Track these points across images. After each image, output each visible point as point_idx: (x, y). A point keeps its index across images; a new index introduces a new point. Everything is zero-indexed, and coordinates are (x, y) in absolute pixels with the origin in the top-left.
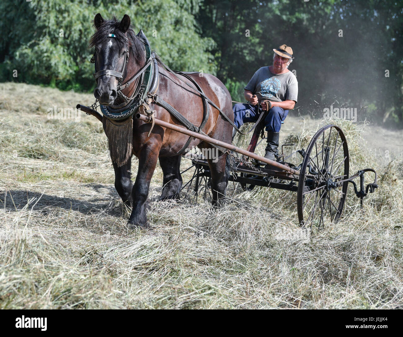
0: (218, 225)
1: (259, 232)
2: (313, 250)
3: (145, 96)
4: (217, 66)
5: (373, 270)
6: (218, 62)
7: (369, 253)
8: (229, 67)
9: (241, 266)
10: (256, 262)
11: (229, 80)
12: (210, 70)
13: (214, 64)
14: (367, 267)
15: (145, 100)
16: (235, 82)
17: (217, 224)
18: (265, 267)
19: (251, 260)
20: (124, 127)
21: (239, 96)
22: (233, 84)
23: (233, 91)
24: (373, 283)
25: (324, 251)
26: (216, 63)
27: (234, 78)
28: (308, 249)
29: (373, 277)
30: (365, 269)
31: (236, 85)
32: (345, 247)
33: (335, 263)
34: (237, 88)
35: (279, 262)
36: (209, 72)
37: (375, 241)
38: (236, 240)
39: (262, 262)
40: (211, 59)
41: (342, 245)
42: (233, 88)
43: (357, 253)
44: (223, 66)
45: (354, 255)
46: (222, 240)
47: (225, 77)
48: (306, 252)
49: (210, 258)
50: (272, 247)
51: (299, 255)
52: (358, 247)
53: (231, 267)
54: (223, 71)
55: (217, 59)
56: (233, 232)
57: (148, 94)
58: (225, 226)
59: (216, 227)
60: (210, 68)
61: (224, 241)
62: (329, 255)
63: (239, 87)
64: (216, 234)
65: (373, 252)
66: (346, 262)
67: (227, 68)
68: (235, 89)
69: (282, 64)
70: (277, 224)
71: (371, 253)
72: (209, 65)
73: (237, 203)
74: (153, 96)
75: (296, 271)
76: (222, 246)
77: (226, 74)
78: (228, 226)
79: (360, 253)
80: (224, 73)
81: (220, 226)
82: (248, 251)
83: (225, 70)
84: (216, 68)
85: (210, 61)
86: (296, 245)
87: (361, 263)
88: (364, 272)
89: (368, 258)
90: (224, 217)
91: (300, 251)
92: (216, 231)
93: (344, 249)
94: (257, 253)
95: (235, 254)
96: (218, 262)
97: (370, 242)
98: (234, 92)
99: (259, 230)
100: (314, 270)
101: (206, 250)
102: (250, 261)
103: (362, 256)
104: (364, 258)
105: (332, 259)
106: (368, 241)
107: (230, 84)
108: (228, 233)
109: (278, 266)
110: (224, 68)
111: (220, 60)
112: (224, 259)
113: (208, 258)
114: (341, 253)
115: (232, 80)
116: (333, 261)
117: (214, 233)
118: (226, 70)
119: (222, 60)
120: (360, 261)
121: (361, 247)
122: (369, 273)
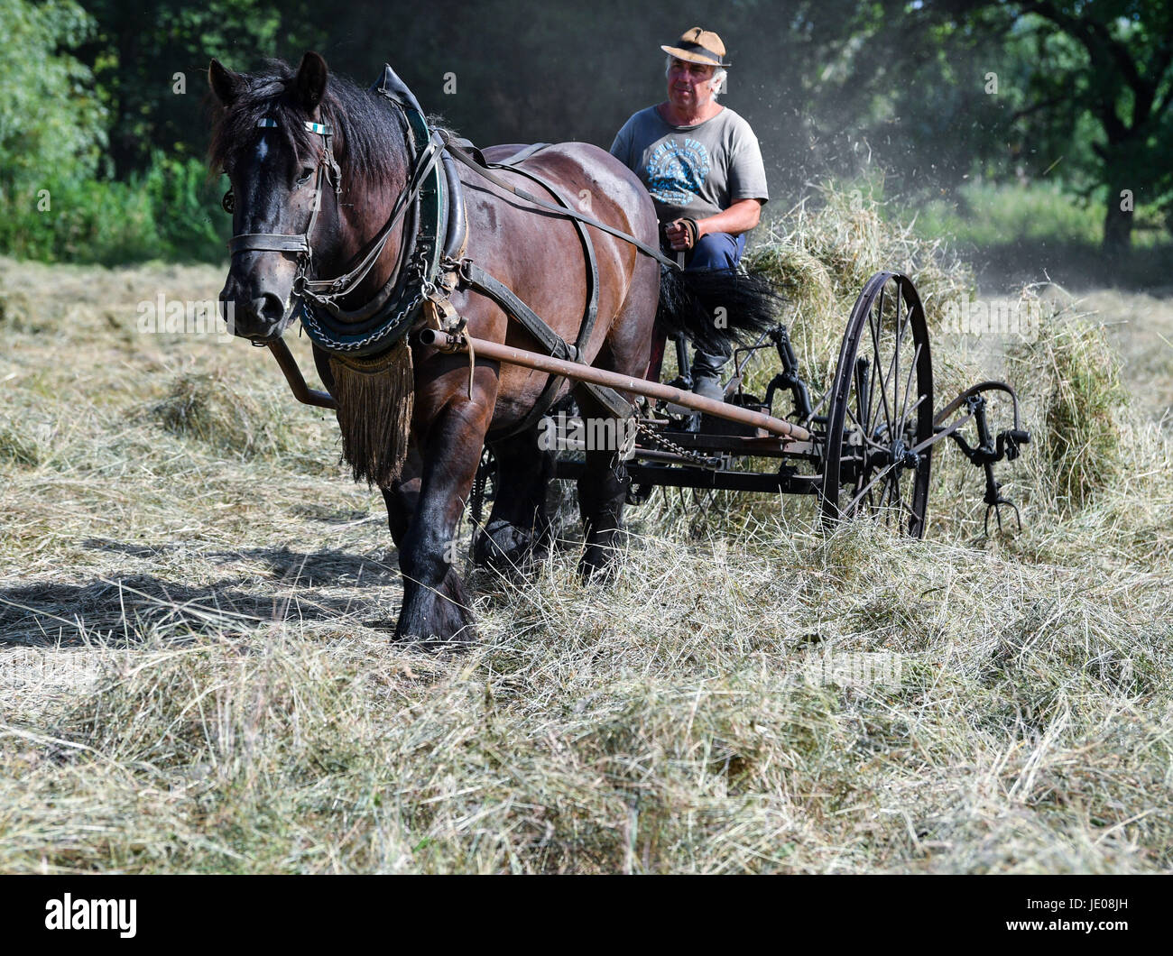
0: (134, 710)
1: (289, 719)
2: (495, 763)
3: (436, 270)
4: (107, 104)
5: (721, 813)
6: (108, 89)
7: (701, 749)
8: (155, 104)
9: (226, 857)
10: (283, 833)
11: (159, 154)
12: (80, 124)
13: (95, 97)
14: (698, 803)
15: (437, 284)
16: (184, 163)
17: (128, 705)
18: (319, 848)
19: (262, 827)
20: (386, 372)
21: (203, 212)
22: (177, 168)
23: (179, 195)
24: (724, 859)
25: (539, 762)
26: (104, 95)
27: (179, 146)
28: (479, 759)
29: (721, 838)
30: (691, 812)
31: (187, 174)
32: (616, 740)
33: (582, 802)
34: (192, 181)
35: (371, 822)
36: (77, 129)
37: (721, 702)
38: (205, 760)
39: (303, 832)
40: (81, 81)
41: (601, 731)
42: (178, 183)
43: (656, 752)
44: (131, 101)
45: (646, 764)
46: (147, 765)
47: (143, 147)
48: (471, 772)
49: (107, 840)
50: (343, 769)
51: (448, 789)
52: (661, 733)
53: (189, 866)
54: (133, 123)
55: (103, 77)
56: (193, 733)
57: (442, 261)
58: (159, 712)
59: (126, 720)
60: (81, 113)
61: (156, 771)
62: (556, 775)
63: (199, 178)
64: (128, 746)
65: (718, 744)
66: (619, 792)
67: (145, 110)
68: (185, 187)
69: (693, 85)
70: (357, 681)
71: (708, 748)
72: (78, 104)
73: (196, 618)
74: (458, 266)
75: (435, 849)
76: (151, 789)
77: (146, 131)
78: (170, 711)
79: (669, 754)
80: (139, 130)
81: (140, 714)
82: (251, 797)
83: (140, 117)
84: (104, 112)
85: (78, 89)
86: (434, 752)
87: (674, 790)
88: (691, 823)
89: (700, 768)
90: (155, 679)
91: (450, 770)
92: (128, 735)
93: (611, 746)
94: (287, 799)
95: (201, 814)
96: (137, 853)
97: (702, 707)
98: (186, 200)
99: (290, 711)
100: (503, 835)
101: (87, 810)
102: (258, 834)
103: (678, 763)
104: (685, 772)
105: (570, 787)
106: (694, 706)
107: (167, 171)
108: (172, 737)
109: (369, 841)
110: (135, 110)
111: (116, 82)
112: (158, 837)
113: (99, 843)
114: (599, 762)
115: (171, 153)
116: (572, 793)
117: (120, 742)
118: (147, 118)
119: (123, 80)
120: (673, 782)
121: (670, 730)
122: (707, 825)
